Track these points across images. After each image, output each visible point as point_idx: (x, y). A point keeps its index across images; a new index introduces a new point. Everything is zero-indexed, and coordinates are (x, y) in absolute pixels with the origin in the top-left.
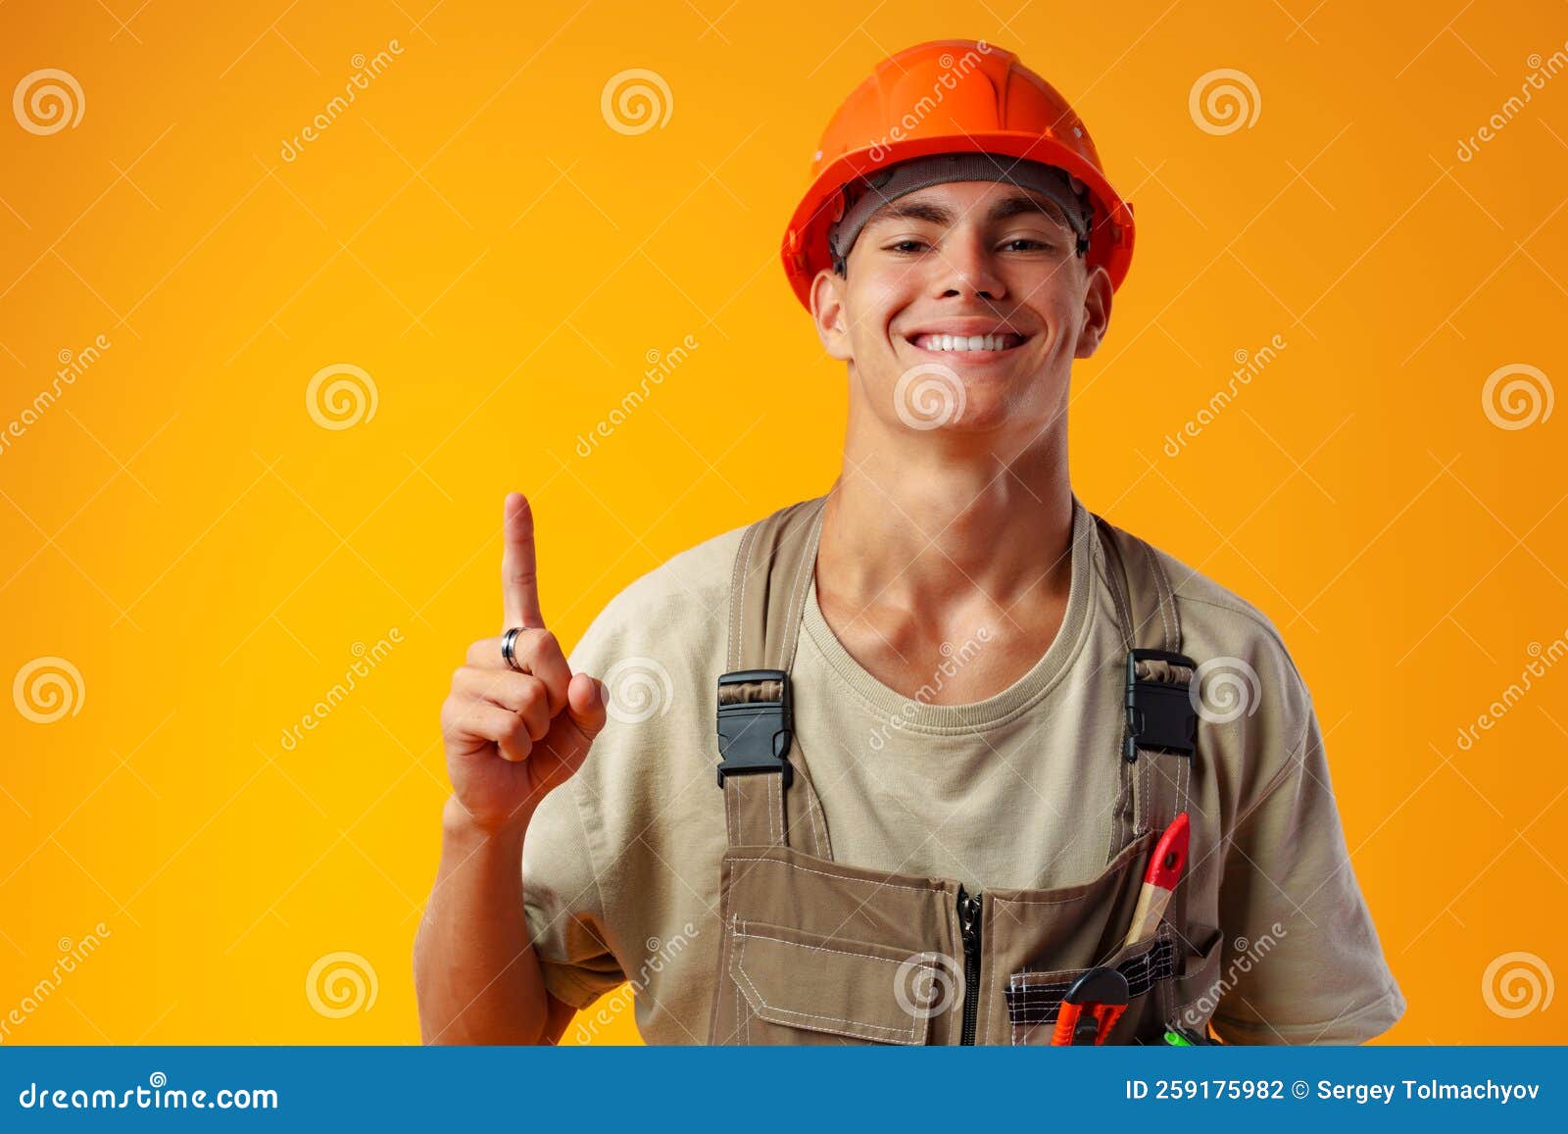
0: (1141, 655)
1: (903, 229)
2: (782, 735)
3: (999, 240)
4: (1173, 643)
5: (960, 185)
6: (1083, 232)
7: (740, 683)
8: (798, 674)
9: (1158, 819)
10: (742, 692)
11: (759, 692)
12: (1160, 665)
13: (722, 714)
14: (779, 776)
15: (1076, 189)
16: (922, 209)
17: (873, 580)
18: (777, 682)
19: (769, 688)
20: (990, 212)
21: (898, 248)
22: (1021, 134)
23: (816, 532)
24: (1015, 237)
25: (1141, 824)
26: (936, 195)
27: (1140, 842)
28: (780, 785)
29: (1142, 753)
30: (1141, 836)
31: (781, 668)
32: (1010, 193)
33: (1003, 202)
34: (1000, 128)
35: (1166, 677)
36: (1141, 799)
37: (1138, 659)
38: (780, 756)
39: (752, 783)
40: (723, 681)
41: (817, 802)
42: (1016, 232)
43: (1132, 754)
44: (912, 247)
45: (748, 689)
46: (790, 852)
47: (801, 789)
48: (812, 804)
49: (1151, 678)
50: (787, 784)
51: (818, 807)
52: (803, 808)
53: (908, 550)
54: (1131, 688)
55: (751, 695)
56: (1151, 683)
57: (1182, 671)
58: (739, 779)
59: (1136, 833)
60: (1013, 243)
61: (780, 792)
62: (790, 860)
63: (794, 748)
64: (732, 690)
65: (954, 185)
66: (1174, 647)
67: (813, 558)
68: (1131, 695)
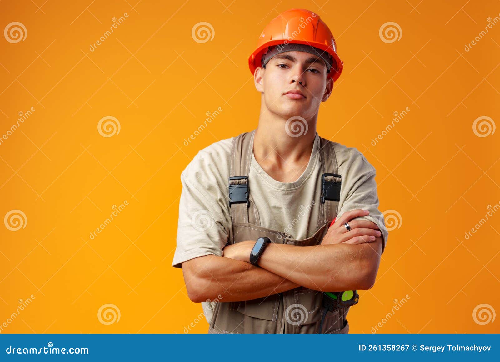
0: (327, 175)
1: (282, 62)
2: (247, 193)
3: (307, 68)
4: (336, 171)
5: (300, 52)
6: (330, 68)
7: (235, 179)
8: (251, 177)
9: (331, 218)
10: (236, 182)
11: (241, 182)
12: (332, 177)
13: (230, 188)
14: (247, 204)
15: (330, 57)
16: (289, 57)
17: (266, 153)
18: (246, 179)
19: (243, 181)
20: (306, 61)
21: (280, 66)
22: (318, 43)
23: (252, 138)
24: (312, 68)
25: (327, 220)
26: (293, 54)
27: (326, 225)
28: (247, 206)
29: (326, 201)
30: (327, 223)
31: (246, 175)
32: (312, 56)
33: (310, 59)
34: (313, 41)
35: (333, 180)
36: (326, 213)
37: (326, 176)
38: (247, 199)
39: (239, 206)
40: (230, 179)
41: (256, 209)
42: (312, 67)
43: (324, 201)
44: (283, 66)
45: (238, 181)
46: (249, 225)
47: (253, 206)
48: (255, 210)
49: (329, 181)
50: (249, 207)
51: (257, 211)
52: (253, 212)
53: (275, 145)
54: (324, 184)
55: (238, 182)
56: (329, 183)
57: (338, 179)
58: (235, 205)
59: (325, 222)
60: (311, 69)
61: (247, 208)
62: (249, 226)
63: (250, 196)
64: (233, 181)
65: (298, 52)
66: (336, 172)
67: (252, 145)
68: (324, 186)
